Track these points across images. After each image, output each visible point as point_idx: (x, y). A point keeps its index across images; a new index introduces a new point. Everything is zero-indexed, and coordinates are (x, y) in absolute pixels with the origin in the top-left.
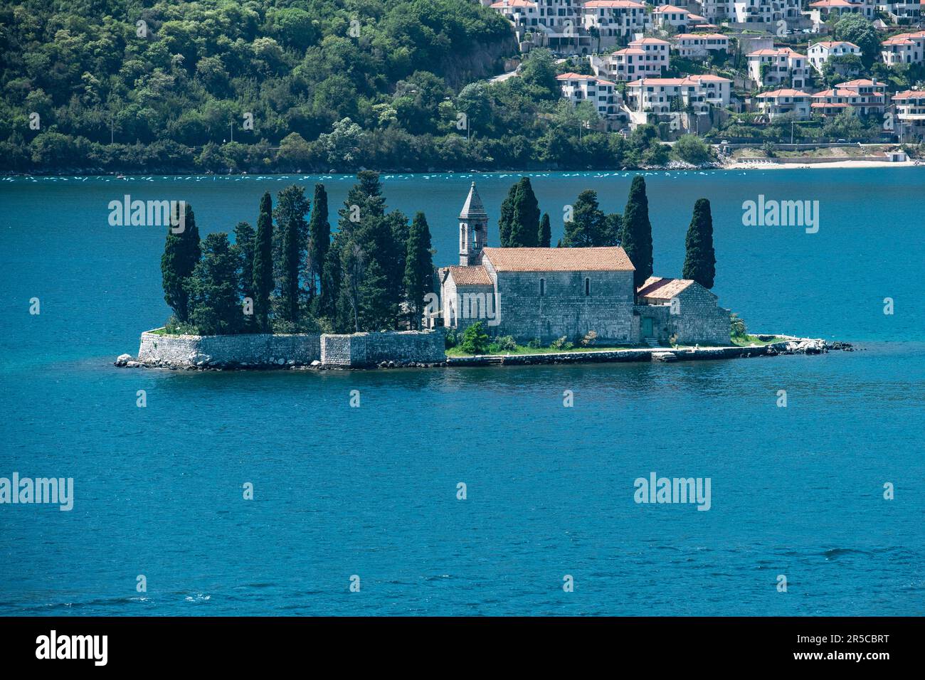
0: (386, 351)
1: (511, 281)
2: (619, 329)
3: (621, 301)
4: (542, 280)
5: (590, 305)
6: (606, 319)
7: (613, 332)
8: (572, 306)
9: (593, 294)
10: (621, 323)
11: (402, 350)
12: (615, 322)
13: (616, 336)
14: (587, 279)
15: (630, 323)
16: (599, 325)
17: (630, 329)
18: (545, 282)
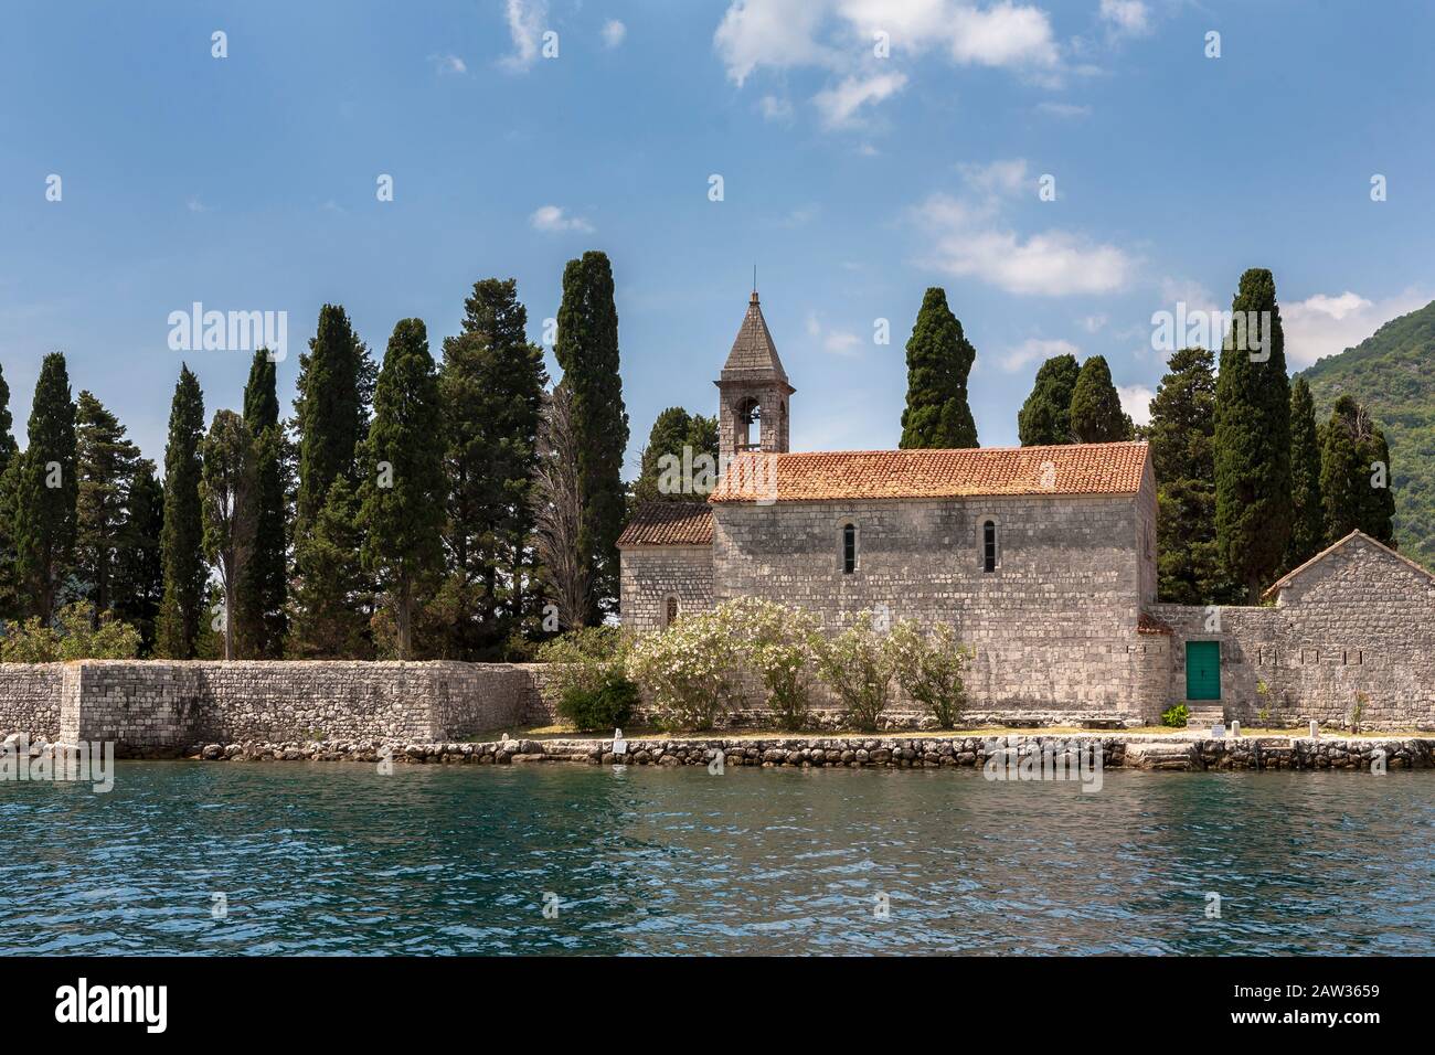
0: (264, 716)
1: (753, 530)
2: (1090, 677)
3: (1097, 588)
4: (850, 526)
5: (996, 603)
6: (1046, 640)
7: (1072, 683)
8: (941, 604)
9: (1006, 568)
10: (1097, 658)
11: (311, 714)
12: (1077, 652)
13: (1081, 696)
14: (989, 524)
15: (1125, 657)
16: (1028, 662)
17: (1126, 674)
18: (857, 532)
